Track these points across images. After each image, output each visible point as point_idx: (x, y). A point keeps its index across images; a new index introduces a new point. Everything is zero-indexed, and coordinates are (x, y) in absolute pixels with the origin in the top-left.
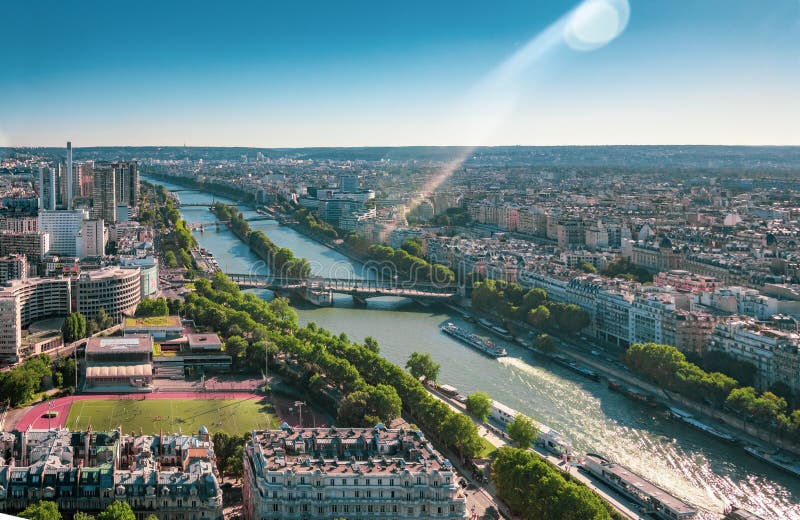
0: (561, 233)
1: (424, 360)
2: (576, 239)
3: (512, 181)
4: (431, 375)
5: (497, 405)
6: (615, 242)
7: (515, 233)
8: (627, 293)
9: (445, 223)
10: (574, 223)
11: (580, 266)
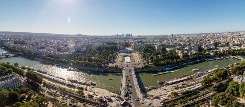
0: (35, 44)
1: (16, 63)
2: (37, 45)
3: (30, 38)
4: (18, 65)
5: (27, 67)
6: (41, 45)
7: (30, 45)
8: (42, 50)
9: (20, 44)
10: (36, 43)
11: (37, 48)
